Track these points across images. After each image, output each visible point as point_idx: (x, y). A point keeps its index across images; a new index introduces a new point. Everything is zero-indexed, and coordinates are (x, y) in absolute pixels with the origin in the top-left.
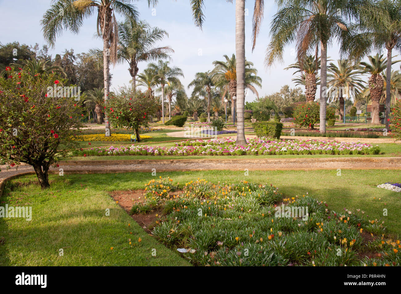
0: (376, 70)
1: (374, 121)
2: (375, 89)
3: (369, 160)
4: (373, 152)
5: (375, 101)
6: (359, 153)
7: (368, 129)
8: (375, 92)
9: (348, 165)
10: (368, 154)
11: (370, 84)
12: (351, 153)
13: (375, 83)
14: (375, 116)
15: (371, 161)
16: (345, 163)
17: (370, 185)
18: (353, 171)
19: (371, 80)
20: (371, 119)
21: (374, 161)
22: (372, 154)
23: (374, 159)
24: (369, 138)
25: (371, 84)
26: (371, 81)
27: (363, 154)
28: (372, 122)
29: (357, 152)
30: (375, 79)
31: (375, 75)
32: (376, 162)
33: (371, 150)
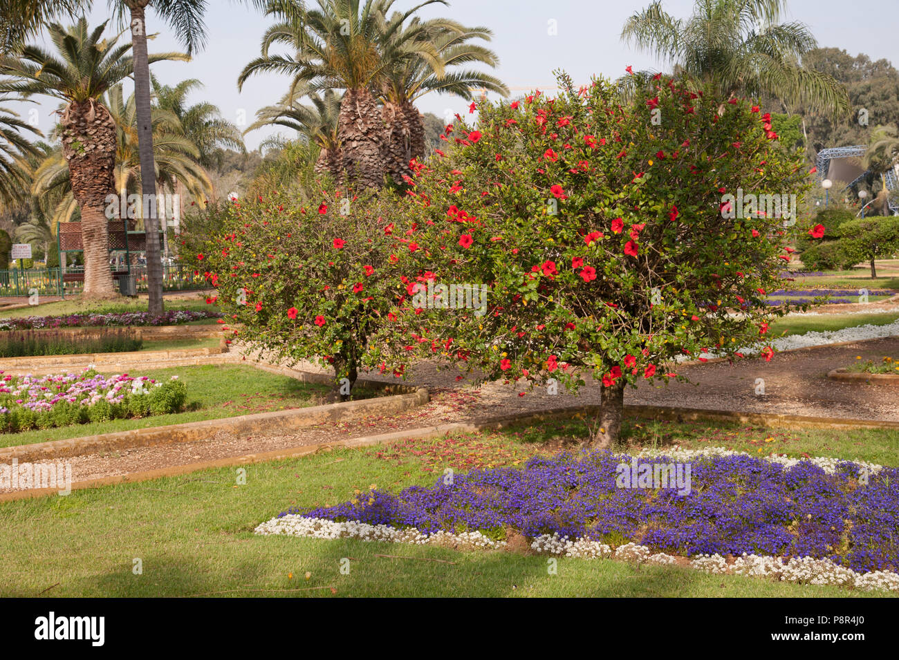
0: (82, 85)
1: (93, 284)
2: (87, 157)
3: (169, 436)
4: (164, 402)
5: (91, 206)
6: (117, 413)
7: (86, 316)
8: (89, 169)
9: (101, 470)
10: (149, 414)
11: (65, 137)
12: (84, 419)
13: (85, 134)
14: (95, 267)
15: (176, 440)
16: (83, 458)
17: (227, 530)
18: (136, 487)
19: (67, 121)
20: (80, 277)
21: (185, 436)
22: (161, 413)
23: (185, 431)
24: (110, 351)
25: (70, 140)
26: (69, 127)
27: (130, 415)
28: (87, 287)
29: (109, 411)
30: (85, 121)
31: (81, 105)
32: (194, 442)
33: (158, 398)
